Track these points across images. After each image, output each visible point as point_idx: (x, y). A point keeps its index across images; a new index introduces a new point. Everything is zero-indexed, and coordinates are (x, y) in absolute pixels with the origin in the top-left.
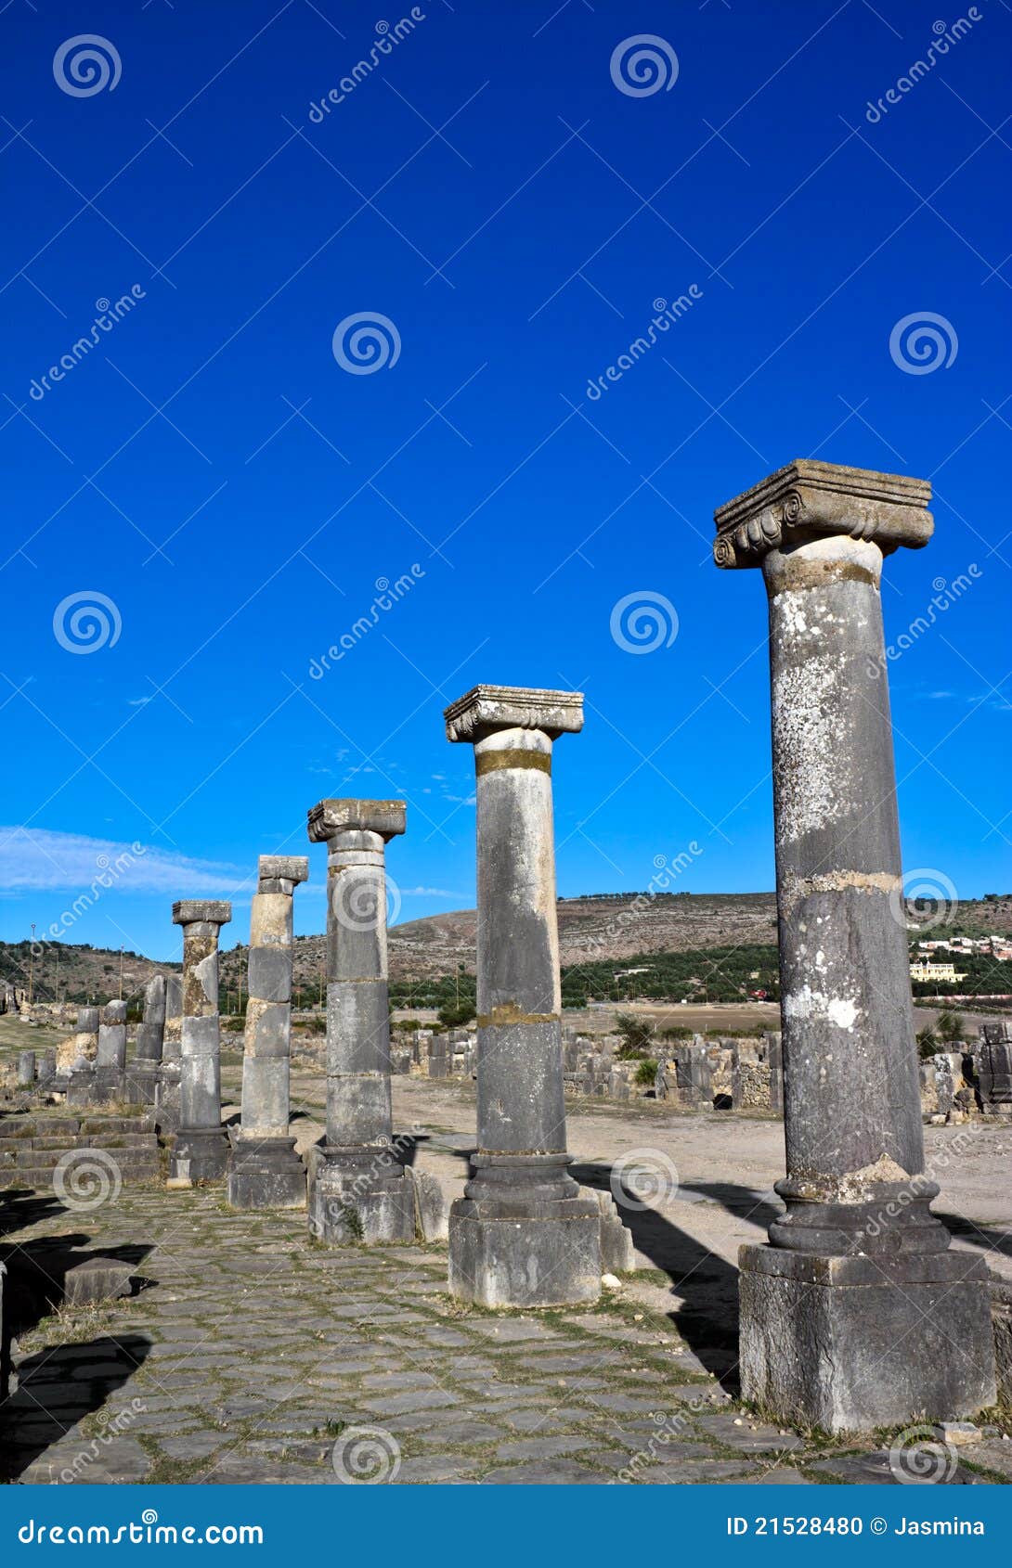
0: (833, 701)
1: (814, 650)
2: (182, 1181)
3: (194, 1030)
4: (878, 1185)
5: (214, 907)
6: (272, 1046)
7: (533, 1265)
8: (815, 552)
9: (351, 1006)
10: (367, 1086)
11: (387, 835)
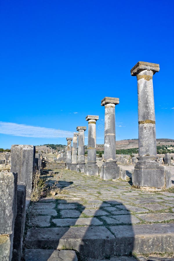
0: (109, 118)
1: (107, 114)
2: (67, 169)
3: (68, 152)
4: (110, 160)
5: (71, 138)
6: (75, 153)
7: (92, 172)
8: (108, 105)
9: (80, 148)
10: (82, 157)
11: (85, 130)
